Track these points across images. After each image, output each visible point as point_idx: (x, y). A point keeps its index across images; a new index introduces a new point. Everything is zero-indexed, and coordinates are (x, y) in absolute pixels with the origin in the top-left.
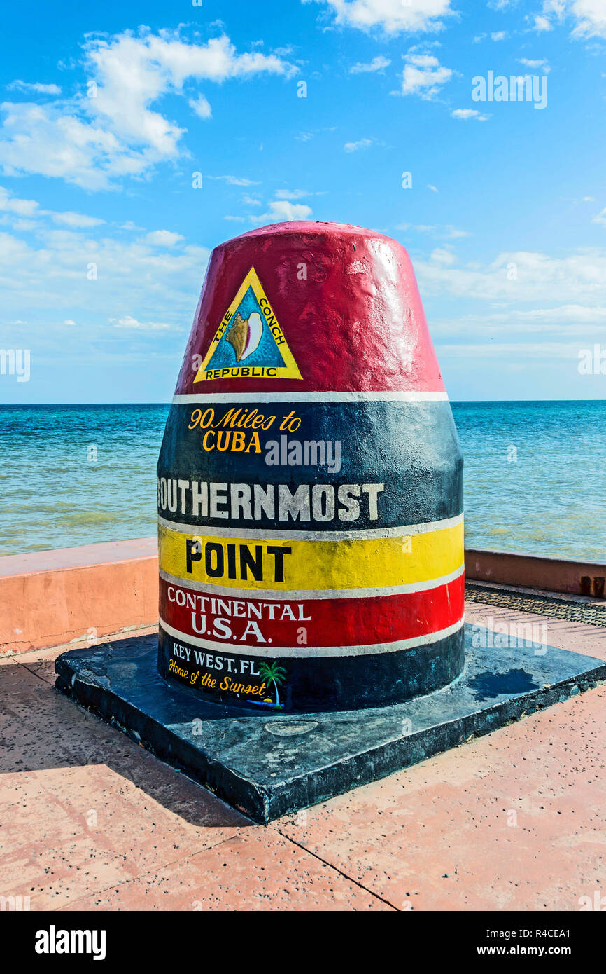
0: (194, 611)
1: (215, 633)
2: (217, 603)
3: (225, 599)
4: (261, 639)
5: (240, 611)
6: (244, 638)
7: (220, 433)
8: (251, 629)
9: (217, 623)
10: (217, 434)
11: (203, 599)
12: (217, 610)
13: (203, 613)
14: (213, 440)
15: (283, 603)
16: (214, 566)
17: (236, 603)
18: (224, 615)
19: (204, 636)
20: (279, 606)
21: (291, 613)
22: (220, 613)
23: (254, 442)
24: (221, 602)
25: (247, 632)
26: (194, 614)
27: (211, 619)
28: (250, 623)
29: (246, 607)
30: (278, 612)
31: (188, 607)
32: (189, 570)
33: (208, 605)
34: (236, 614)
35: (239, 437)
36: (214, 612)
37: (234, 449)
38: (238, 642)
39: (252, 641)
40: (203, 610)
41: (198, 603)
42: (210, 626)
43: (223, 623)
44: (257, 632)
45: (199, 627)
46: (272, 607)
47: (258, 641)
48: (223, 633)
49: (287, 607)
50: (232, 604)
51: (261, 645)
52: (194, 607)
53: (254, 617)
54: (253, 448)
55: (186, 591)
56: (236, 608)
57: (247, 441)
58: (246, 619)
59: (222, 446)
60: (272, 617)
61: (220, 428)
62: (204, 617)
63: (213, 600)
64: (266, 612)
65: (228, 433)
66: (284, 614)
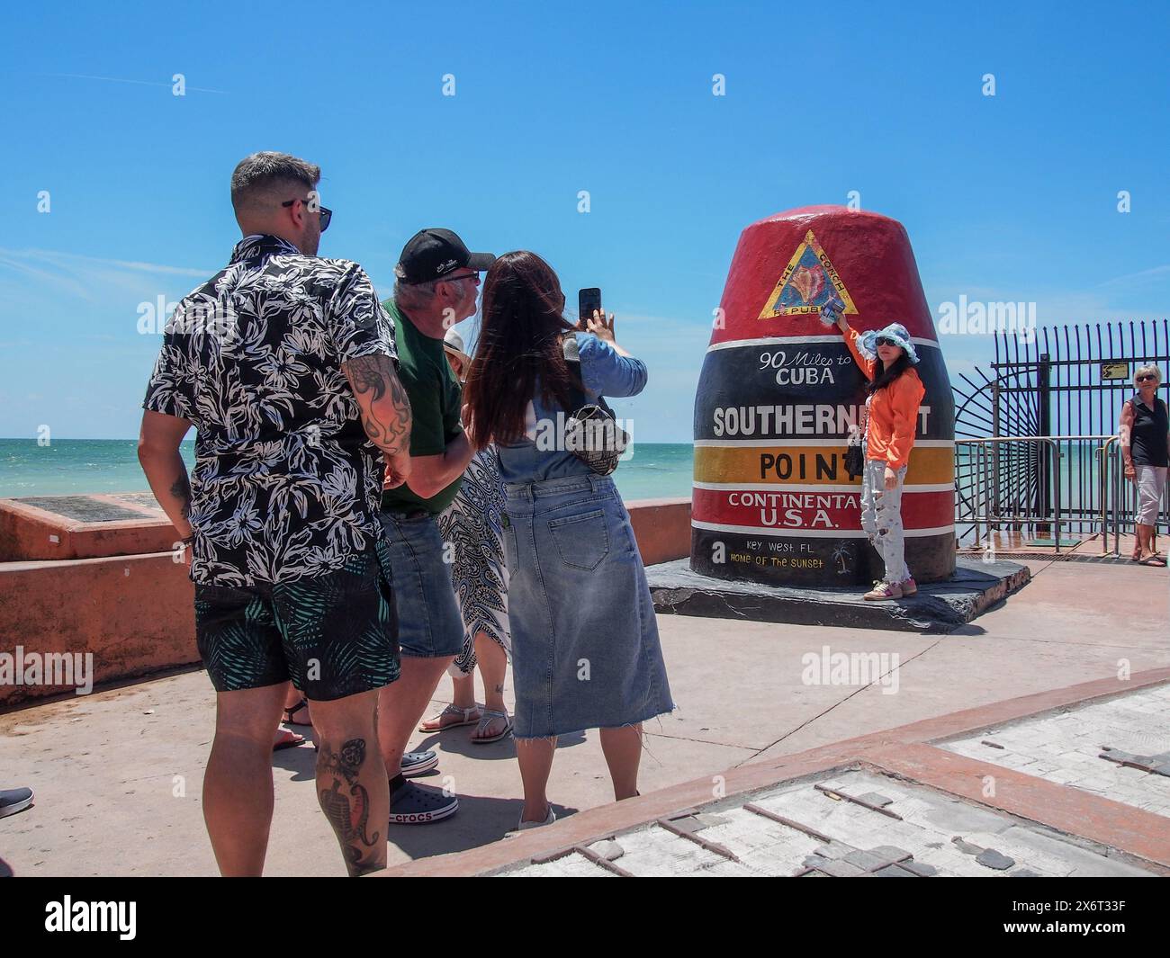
0: (763, 508)
1: (785, 523)
2: (788, 499)
3: (797, 495)
4: (829, 524)
5: (809, 504)
6: (813, 525)
7: (793, 370)
8: (821, 516)
9: (789, 515)
10: (790, 372)
11: (774, 497)
12: (788, 504)
13: (774, 508)
14: (785, 376)
15: (848, 495)
16: (784, 471)
17: (807, 497)
18: (795, 506)
19: (775, 526)
20: (844, 497)
21: (853, 502)
22: (791, 506)
23: (827, 374)
24: (791, 497)
25: (817, 519)
26: (763, 511)
27: (781, 512)
28: (819, 512)
29: (815, 499)
30: (843, 502)
31: (757, 505)
32: (763, 477)
33: (779, 501)
34: (807, 506)
35: (812, 372)
36: (785, 505)
37: (808, 382)
38: (809, 527)
39: (821, 526)
40: (774, 505)
41: (769, 500)
42: (781, 517)
43: (793, 513)
44: (826, 518)
45: (769, 518)
46: (839, 497)
47: (827, 526)
48: (795, 522)
49: (851, 497)
50: (803, 498)
51: (830, 528)
52: (764, 504)
53: (823, 506)
54: (827, 380)
55: (753, 493)
56: (807, 501)
57: (820, 375)
58: (816, 509)
59: (797, 379)
60: (838, 506)
61: (793, 366)
62: (774, 511)
63: (784, 496)
64: (834, 502)
65: (801, 370)
66: (848, 502)
